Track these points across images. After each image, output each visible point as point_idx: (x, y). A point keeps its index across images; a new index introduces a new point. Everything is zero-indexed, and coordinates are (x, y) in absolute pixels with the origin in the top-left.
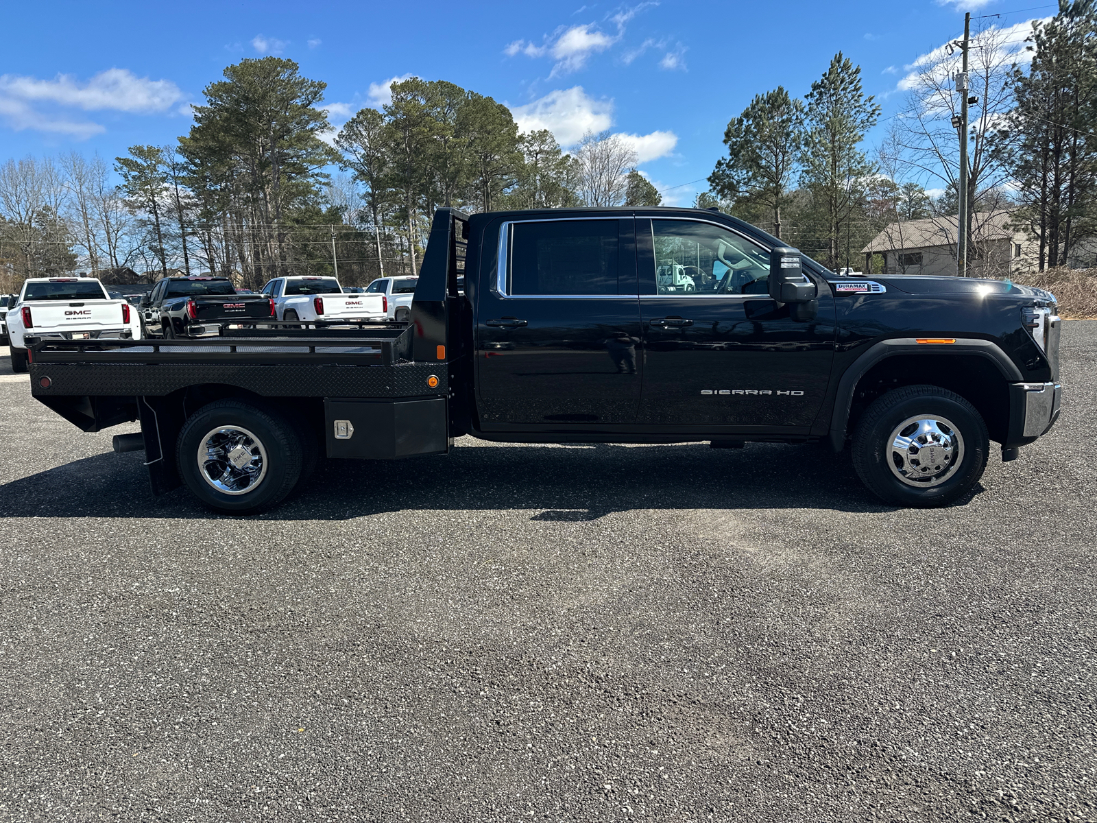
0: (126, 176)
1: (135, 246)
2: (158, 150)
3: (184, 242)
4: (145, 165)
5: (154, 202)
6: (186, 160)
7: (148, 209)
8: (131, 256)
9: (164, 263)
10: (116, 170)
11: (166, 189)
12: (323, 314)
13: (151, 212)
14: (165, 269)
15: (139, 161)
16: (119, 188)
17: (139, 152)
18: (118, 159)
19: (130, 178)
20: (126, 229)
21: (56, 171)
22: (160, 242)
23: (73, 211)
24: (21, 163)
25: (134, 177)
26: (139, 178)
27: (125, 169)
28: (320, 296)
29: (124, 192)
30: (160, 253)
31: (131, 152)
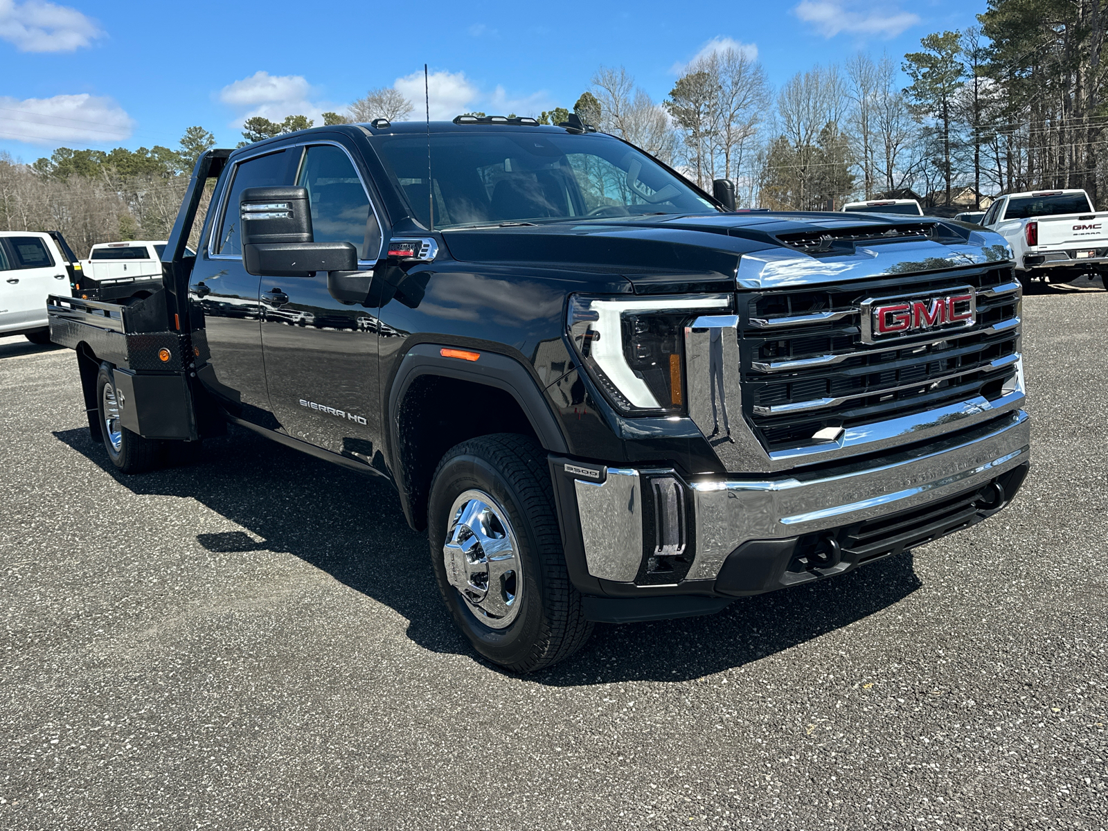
0: (914, 75)
1: (917, 159)
2: (956, 36)
3: (977, 152)
4: (940, 57)
5: (945, 103)
6: (992, 42)
7: (937, 113)
8: (911, 173)
9: (948, 180)
10: (903, 69)
11: (961, 85)
12: (1036, 244)
13: (940, 117)
14: (948, 187)
15: (933, 53)
16: (906, 91)
17: (934, 42)
18: (907, 56)
19: (920, 77)
20: (907, 141)
21: (839, 80)
22: (947, 153)
23: (854, 125)
24: (807, 76)
25: (924, 76)
26: (930, 75)
27: (914, 66)
28: (1034, 219)
29: (911, 95)
30: (946, 168)
31: (924, 44)
